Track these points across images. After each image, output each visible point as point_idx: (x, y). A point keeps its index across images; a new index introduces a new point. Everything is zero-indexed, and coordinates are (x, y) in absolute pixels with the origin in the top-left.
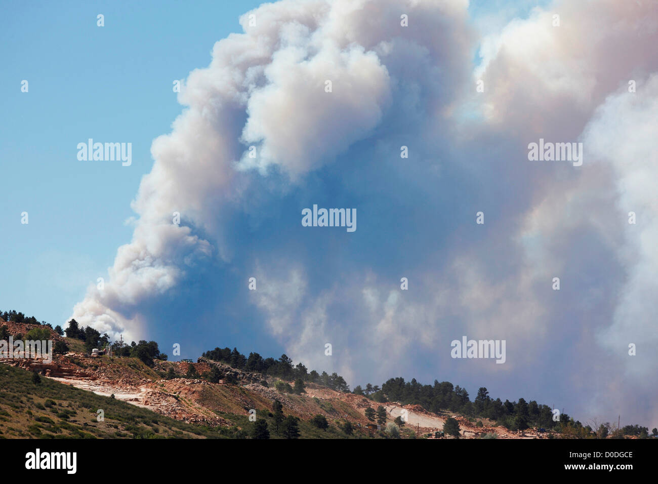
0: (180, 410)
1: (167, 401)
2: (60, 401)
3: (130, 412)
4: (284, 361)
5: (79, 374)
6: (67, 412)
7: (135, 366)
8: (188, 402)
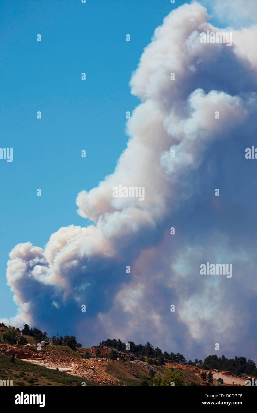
0: (96, 376)
1: (88, 371)
2: (28, 373)
3: (68, 378)
4: (148, 346)
5: (35, 356)
6: (33, 379)
7: (66, 351)
8: (100, 372)
